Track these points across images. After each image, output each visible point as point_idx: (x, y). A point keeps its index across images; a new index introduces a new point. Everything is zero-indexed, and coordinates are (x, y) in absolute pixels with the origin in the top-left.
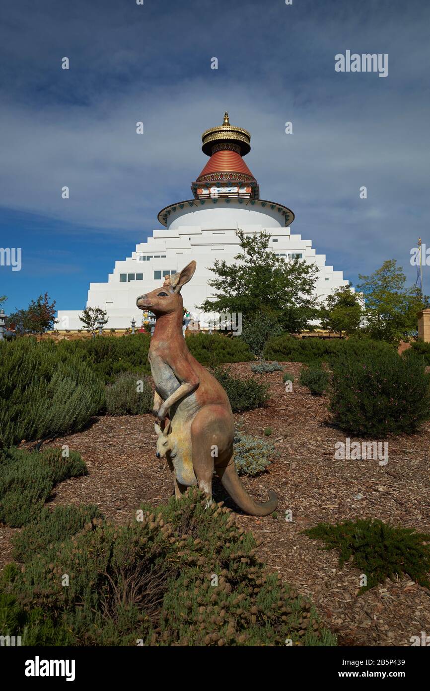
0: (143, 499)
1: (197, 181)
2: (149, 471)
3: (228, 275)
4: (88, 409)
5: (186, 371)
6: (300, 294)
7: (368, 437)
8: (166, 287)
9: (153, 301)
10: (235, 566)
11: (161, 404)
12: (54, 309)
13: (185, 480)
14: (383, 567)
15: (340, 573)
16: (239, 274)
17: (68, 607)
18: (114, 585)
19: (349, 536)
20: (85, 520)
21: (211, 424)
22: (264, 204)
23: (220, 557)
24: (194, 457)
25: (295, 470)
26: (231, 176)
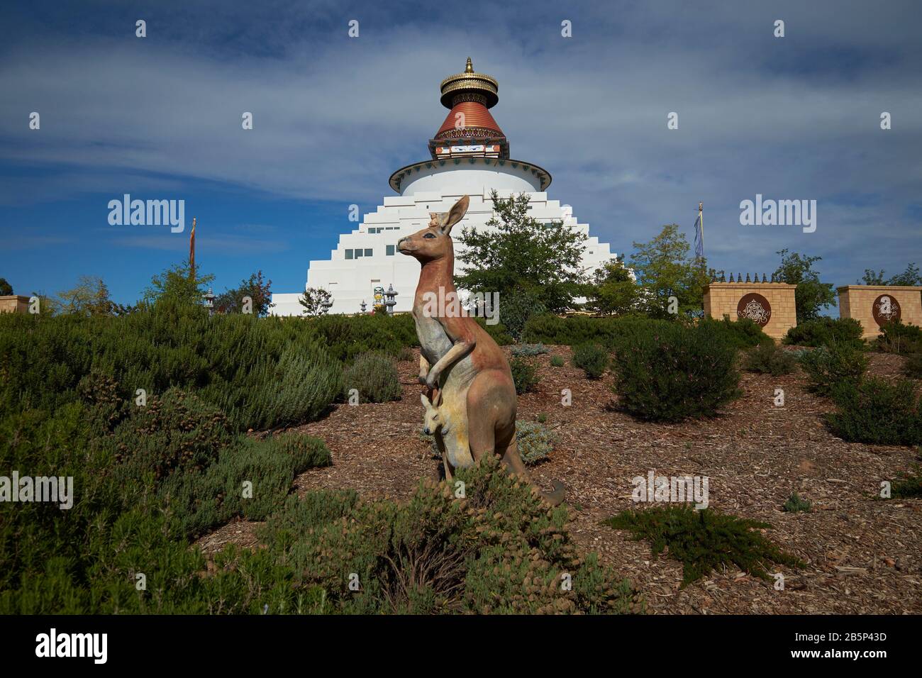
0: (403, 490)
1: (436, 138)
2: (406, 461)
3: (479, 245)
4: (325, 393)
5: (461, 328)
6: (564, 266)
7: (663, 421)
8: (433, 228)
9: (418, 244)
10: (547, 543)
11: (429, 370)
12: (270, 290)
13: (458, 461)
14: (707, 556)
15: (655, 565)
16: (491, 243)
17: (344, 594)
18: (397, 570)
19: (662, 524)
20: (343, 507)
21: (491, 393)
22: (515, 164)
23: (526, 534)
24: (471, 433)
25: (580, 457)
26: (476, 132)
